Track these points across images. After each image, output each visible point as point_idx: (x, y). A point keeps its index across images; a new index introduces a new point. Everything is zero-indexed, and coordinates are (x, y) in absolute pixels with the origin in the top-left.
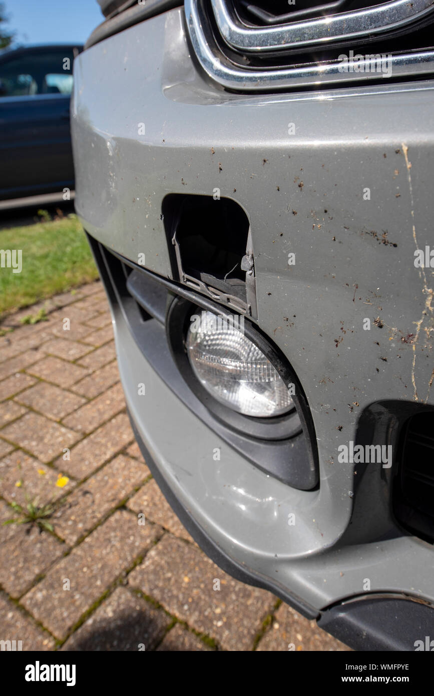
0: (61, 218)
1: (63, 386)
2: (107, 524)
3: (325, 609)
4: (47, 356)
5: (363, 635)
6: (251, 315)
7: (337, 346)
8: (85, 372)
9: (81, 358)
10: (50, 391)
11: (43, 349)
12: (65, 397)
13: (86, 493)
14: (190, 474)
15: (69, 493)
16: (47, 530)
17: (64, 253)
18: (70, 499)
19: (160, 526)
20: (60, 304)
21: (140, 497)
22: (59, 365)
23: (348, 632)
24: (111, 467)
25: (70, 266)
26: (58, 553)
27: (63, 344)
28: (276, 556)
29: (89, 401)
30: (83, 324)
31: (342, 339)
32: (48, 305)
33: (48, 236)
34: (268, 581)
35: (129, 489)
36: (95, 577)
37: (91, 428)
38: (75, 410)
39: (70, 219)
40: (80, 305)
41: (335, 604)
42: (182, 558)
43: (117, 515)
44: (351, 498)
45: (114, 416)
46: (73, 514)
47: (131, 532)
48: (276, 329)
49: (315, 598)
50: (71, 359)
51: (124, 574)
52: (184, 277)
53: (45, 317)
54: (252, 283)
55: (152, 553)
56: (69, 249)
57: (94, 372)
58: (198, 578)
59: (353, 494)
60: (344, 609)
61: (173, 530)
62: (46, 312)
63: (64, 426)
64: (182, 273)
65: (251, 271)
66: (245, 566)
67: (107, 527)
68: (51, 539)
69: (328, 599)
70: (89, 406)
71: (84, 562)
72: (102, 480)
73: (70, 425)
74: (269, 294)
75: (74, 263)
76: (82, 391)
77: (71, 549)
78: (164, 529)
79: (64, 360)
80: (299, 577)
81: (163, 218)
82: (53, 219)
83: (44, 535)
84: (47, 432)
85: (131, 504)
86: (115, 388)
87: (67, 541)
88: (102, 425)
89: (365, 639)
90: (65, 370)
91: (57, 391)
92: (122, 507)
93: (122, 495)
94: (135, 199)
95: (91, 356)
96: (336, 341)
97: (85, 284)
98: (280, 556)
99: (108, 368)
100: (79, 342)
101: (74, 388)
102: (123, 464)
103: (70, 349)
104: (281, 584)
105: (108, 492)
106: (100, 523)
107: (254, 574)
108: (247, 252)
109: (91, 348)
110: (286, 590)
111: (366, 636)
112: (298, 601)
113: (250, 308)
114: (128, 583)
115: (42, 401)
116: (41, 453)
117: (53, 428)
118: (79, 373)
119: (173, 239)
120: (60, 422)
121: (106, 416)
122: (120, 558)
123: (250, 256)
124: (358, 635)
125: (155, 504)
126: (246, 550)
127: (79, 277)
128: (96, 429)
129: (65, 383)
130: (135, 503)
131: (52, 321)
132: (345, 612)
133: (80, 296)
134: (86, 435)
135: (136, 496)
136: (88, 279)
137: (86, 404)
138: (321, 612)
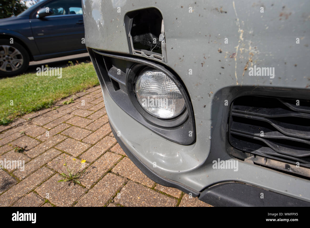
0: (78, 64)
1: (82, 127)
2: (104, 179)
3: (201, 191)
4: (75, 116)
5: (219, 198)
6: (164, 62)
7: (202, 66)
8: (91, 121)
9: (89, 116)
10: (76, 129)
11: (73, 113)
12: (83, 131)
13: (94, 167)
14: (139, 145)
15: (87, 168)
16: (78, 183)
17: (80, 77)
18: (87, 171)
19: (126, 178)
20: (79, 96)
21: (117, 167)
22: (80, 119)
23: (212, 199)
24: (104, 157)
25: (82, 81)
26: (83, 192)
27: (81, 111)
28: (179, 171)
29: (93, 132)
30: (89, 103)
31: (205, 62)
32: (74, 97)
33: (72, 71)
34: (176, 183)
35: (112, 164)
36: (99, 200)
37: (95, 142)
38: (88, 136)
39: (81, 64)
40: (88, 96)
41: (206, 188)
42: (136, 190)
43: (108, 175)
44: (210, 140)
45: (104, 137)
46: (89, 176)
47: (114, 181)
48: (176, 64)
49: (197, 187)
50: (85, 116)
51: (112, 198)
52: (134, 51)
53: (73, 102)
54: (164, 46)
55: (124, 189)
56: (82, 75)
57: (95, 121)
58: (144, 197)
59: (211, 138)
60: (210, 189)
61: (131, 179)
62: (73, 99)
63: (83, 142)
64: (133, 50)
65: (163, 41)
66: (166, 178)
67: (103, 180)
68: (80, 187)
69: (203, 186)
70: (93, 134)
71: (95, 195)
72: (100, 162)
73: (85, 142)
74: (172, 48)
75: (84, 80)
76: (90, 129)
77: (88, 190)
78: (128, 179)
79: (82, 117)
80: (189, 179)
81: (124, 25)
82: (74, 64)
83: (76, 186)
84: (76, 145)
85: (113, 170)
86: (104, 126)
87: (87, 187)
88: (99, 141)
89: (220, 200)
90: (82, 121)
91: (79, 129)
92: (110, 171)
93: (109, 167)
94: (112, 21)
95: (93, 115)
96: (202, 64)
97: (89, 88)
98: (181, 171)
99: (100, 119)
100: (88, 110)
101: (86, 128)
102: (109, 155)
103: (84, 113)
104: (182, 183)
105: (103, 166)
106: (101, 179)
107: (170, 181)
108: (161, 32)
109: (93, 112)
110: (184, 186)
111: (220, 199)
112: (190, 190)
113: (164, 58)
114: (114, 202)
115: (73, 134)
116: (74, 153)
117: (78, 143)
118: (88, 121)
119: (129, 35)
120: (81, 141)
121: (101, 137)
122: (110, 192)
123: (163, 33)
124: (217, 199)
125: (123, 170)
126: (166, 171)
127: (86, 86)
128: (97, 142)
129: (82, 126)
130: (115, 170)
131: (76, 103)
132: (210, 190)
133: (87, 93)
134: (92, 145)
135: (115, 167)
136: (90, 86)
137: (92, 133)
138: (200, 193)
